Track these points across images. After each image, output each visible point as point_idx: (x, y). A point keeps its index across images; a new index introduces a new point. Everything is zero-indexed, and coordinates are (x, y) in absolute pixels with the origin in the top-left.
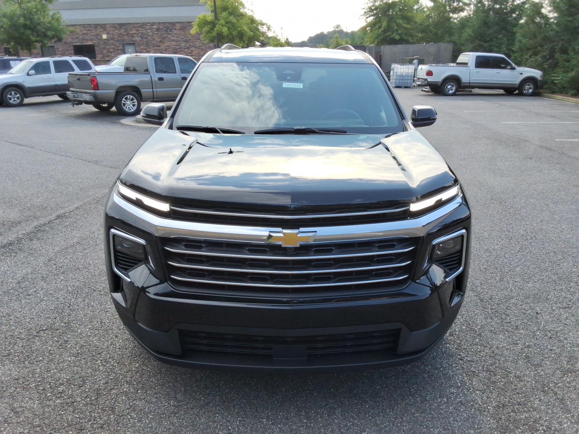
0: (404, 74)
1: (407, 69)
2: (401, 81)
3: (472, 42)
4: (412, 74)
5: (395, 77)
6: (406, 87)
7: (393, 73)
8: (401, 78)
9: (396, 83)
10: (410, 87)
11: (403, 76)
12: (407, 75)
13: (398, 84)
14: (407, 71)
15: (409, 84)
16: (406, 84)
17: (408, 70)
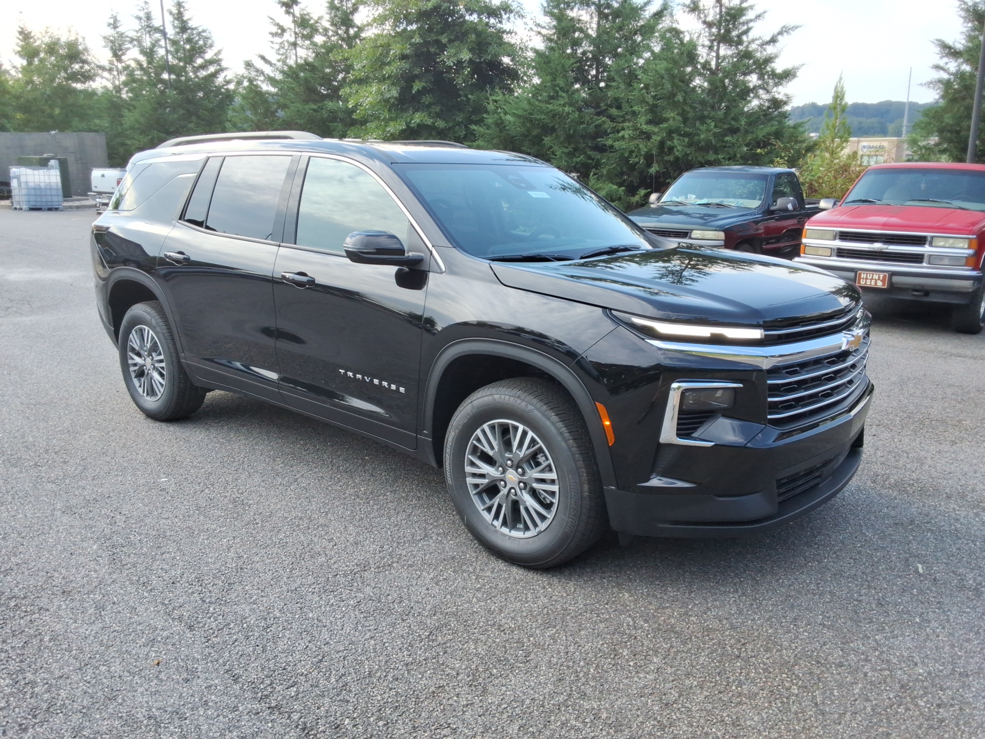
0: (42, 185)
1: (46, 177)
2: (39, 199)
3: (143, 132)
4: (57, 185)
5: (24, 192)
6: (50, 209)
7: (20, 184)
8: (38, 193)
9: (29, 201)
10: (57, 209)
11: (40, 189)
12: (48, 187)
13: (34, 203)
14: (47, 181)
15: (57, 203)
16: (50, 204)
17: (49, 178)
